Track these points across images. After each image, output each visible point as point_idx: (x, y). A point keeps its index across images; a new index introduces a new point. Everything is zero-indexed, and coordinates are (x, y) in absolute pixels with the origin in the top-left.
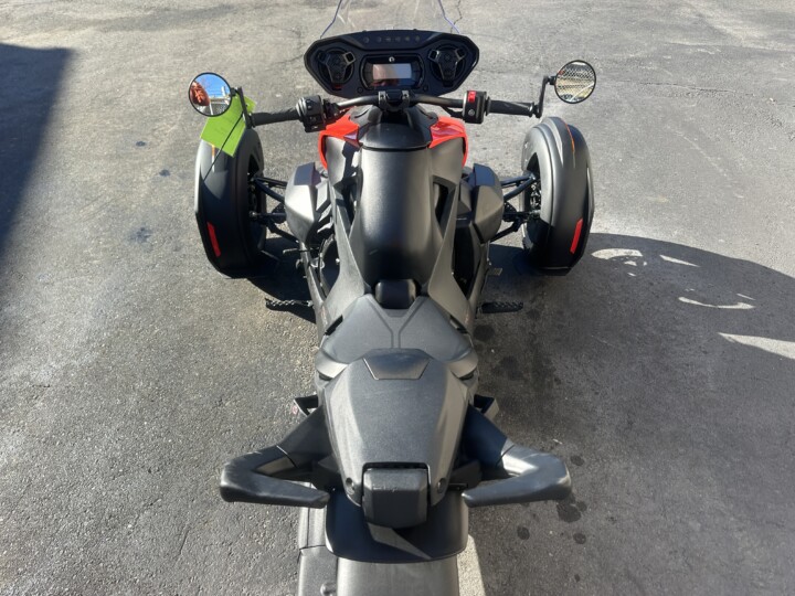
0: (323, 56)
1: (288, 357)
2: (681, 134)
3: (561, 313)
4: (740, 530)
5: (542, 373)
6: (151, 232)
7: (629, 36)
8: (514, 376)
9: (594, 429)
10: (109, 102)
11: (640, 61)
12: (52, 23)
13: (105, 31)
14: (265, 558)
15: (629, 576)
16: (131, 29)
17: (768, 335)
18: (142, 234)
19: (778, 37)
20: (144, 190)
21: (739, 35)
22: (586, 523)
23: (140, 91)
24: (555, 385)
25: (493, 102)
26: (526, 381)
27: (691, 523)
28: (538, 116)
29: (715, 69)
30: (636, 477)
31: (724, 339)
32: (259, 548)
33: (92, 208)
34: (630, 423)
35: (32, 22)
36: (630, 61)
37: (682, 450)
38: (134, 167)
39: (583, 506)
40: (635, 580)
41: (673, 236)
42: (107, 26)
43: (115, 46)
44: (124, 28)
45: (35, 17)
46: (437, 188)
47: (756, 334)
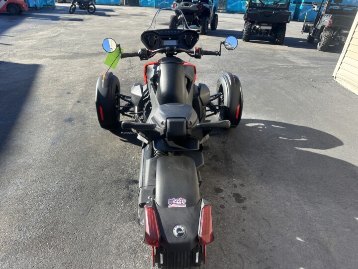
0: (147, 36)
1: (129, 156)
2: (278, 90)
3: (234, 142)
4: (305, 205)
5: (228, 160)
6: (73, 119)
7: (257, 62)
8: (217, 161)
9: (248, 176)
10: (56, 80)
11: (262, 69)
12: (32, 57)
13: (53, 59)
14: (121, 215)
15: (263, 219)
16: (64, 59)
17: (313, 148)
18: (70, 120)
19: (314, 63)
20: (70, 107)
21: (299, 62)
22: (246, 203)
23: (68, 77)
24: (233, 163)
25: (204, 51)
26: (222, 162)
27: (286, 203)
28: (220, 55)
29: (290, 72)
30: (265, 190)
31: (297, 149)
32: (119, 212)
33: (50, 112)
34: (262, 174)
35: (24, 56)
36: (259, 69)
37: (282, 182)
38: (66, 100)
39: (245, 199)
40: (266, 220)
41: (277, 119)
42: (54, 58)
43: (58, 64)
44: (61, 59)
45: (26, 55)
46: (186, 80)
47: (308, 147)
